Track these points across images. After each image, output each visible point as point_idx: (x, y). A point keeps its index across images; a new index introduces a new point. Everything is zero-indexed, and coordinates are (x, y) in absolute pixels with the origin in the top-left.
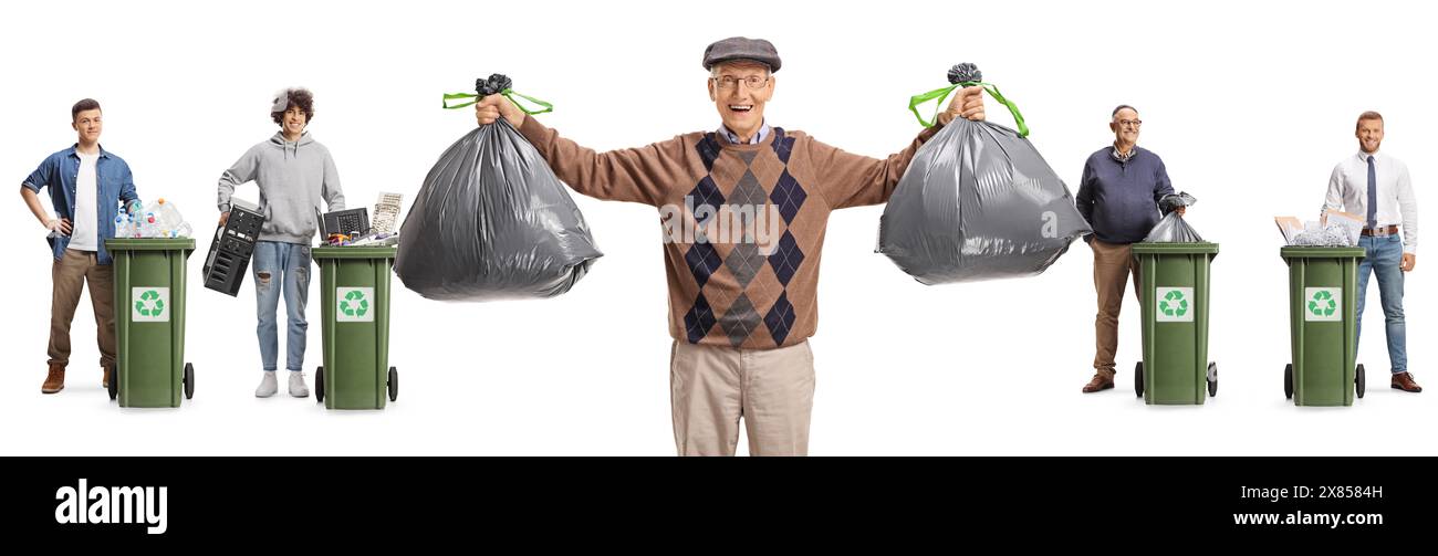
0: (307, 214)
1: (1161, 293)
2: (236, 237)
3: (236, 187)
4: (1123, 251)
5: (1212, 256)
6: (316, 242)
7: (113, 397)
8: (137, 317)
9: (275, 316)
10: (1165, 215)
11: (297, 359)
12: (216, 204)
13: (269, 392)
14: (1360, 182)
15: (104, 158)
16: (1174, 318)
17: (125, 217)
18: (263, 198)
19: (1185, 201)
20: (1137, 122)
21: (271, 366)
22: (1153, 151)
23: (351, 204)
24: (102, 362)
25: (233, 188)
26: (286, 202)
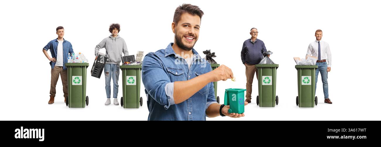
0: (118, 57)
1: (264, 77)
2: (100, 63)
3: (100, 49)
4: (254, 66)
5: (277, 68)
6: (121, 64)
7: (67, 105)
8: (73, 84)
9: (110, 83)
10: (264, 57)
11: (116, 95)
12: (94, 54)
13: (108, 104)
14: (316, 48)
15: (65, 42)
16: (267, 84)
17: (70, 57)
18: (107, 52)
19: (270, 53)
20: (257, 32)
21: (109, 97)
22: (261, 40)
23: (130, 54)
24: (64, 96)
25: (99, 50)
26: (113, 54)
